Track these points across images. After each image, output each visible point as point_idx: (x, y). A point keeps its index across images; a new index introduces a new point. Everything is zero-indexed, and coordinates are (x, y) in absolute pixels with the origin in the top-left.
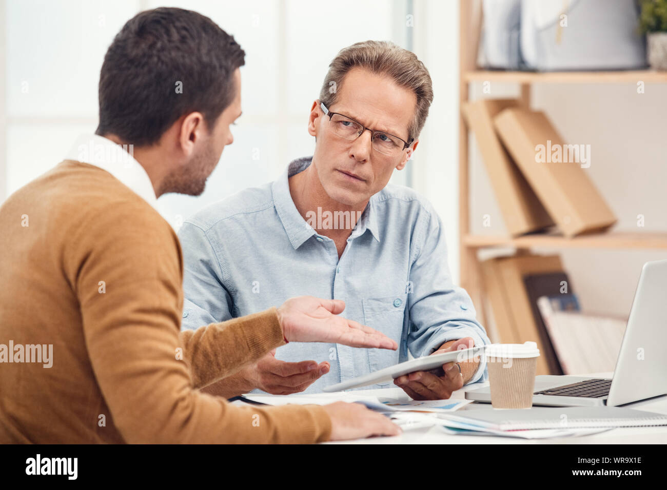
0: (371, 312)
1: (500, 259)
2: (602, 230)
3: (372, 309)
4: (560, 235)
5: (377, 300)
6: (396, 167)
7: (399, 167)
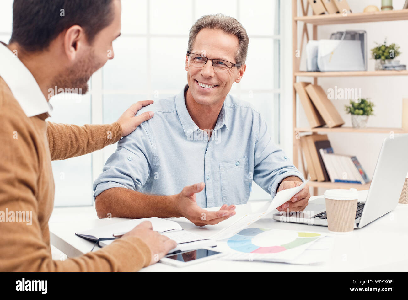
0: (223, 169)
1: (307, 136)
2: (339, 126)
3: (224, 167)
4: (328, 128)
5: (227, 162)
6: (235, 81)
7: (237, 81)
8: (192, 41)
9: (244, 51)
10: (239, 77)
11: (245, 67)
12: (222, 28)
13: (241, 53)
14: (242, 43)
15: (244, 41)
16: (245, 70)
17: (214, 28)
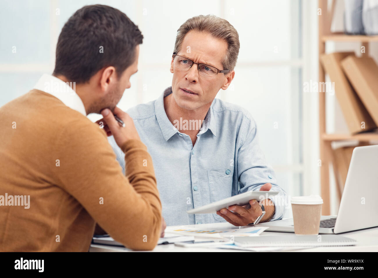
0: (213, 178)
3: (213, 176)
5: (216, 170)
6: (221, 88)
7: (223, 88)
8: (179, 42)
9: (233, 56)
10: (226, 84)
11: (233, 74)
12: (211, 31)
13: (229, 58)
14: (232, 48)
15: (234, 46)
16: (233, 77)
17: (203, 31)
